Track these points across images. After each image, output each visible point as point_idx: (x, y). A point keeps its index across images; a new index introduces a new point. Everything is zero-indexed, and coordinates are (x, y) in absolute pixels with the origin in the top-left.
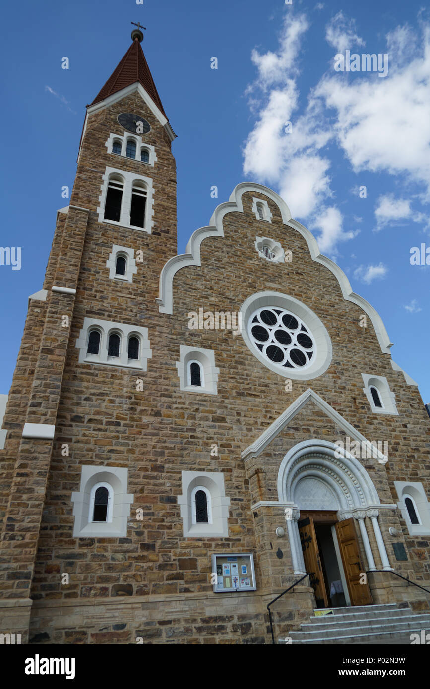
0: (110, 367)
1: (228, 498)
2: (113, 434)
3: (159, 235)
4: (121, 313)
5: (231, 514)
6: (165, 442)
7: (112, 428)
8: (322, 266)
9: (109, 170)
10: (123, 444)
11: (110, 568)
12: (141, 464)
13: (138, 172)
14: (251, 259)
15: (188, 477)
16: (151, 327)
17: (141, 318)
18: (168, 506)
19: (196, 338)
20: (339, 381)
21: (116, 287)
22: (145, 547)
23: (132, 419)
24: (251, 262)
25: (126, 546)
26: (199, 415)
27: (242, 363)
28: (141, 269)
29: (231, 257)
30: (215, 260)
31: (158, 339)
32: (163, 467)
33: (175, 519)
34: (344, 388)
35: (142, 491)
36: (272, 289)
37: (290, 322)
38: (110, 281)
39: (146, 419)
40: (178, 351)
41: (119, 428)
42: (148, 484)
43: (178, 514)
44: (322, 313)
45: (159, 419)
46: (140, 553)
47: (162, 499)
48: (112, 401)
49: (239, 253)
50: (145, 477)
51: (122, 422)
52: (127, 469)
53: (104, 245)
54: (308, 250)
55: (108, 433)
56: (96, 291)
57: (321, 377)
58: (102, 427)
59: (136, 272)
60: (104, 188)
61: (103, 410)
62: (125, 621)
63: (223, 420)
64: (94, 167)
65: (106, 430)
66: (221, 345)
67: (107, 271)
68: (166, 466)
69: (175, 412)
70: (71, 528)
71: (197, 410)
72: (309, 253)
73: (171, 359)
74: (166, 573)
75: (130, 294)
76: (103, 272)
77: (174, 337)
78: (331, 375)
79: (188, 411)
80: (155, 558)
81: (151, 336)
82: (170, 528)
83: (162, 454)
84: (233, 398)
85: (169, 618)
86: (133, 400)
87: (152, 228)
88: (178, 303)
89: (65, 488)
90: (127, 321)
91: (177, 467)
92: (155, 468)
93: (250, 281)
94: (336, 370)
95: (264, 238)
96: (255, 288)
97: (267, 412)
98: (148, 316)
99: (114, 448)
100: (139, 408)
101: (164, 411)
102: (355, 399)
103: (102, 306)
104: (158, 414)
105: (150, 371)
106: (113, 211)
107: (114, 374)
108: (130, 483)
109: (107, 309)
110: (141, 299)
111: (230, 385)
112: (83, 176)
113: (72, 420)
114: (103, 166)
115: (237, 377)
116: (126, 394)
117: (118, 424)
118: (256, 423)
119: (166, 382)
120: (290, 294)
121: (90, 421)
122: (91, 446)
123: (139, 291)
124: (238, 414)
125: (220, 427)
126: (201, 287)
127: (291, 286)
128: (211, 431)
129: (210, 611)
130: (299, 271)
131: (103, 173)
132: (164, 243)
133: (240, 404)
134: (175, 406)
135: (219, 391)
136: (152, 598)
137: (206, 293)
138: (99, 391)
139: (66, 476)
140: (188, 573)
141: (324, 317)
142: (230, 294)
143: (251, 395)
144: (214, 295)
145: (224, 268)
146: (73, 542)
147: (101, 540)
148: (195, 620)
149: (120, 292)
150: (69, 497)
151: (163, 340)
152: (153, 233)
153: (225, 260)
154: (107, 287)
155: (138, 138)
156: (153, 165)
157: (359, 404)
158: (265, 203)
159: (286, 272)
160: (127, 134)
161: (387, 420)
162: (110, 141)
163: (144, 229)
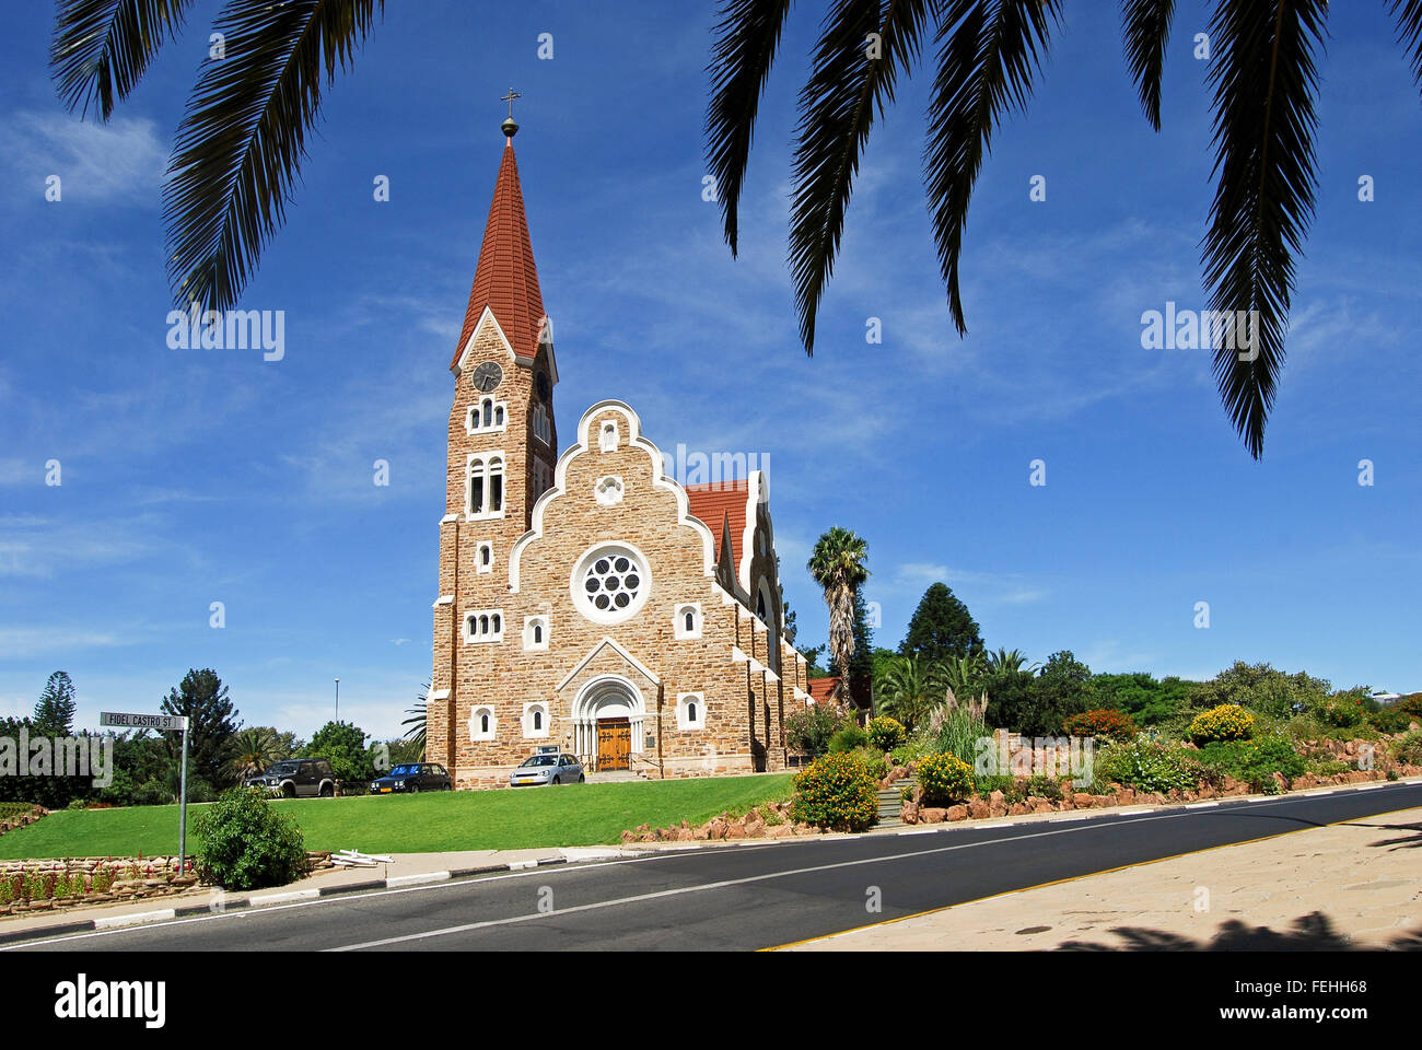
0: (481, 645)
1: (551, 716)
2: (487, 686)
3: (510, 516)
4: (486, 601)
5: (551, 725)
6: (514, 687)
7: (485, 683)
8: (663, 489)
9: (471, 457)
10: (491, 691)
11: (488, 754)
12: (501, 702)
13: (493, 447)
14: (588, 511)
15: (526, 707)
16: (506, 607)
17: (498, 602)
18: (516, 723)
19: (535, 608)
20: (650, 617)
21: (482, 580)
22: (504, 744)
24: (588, 513)
25: (497, 743)
26: (534, 666)
27: (568, 621)
28: (498, 558)
30: (556, 525)
31: (510, 615)
32: (513, 702)
33: (520, 729)
34: (653, 622)
35: (502, 716)
36: (604, 539)
37: (622, 565)
38: (478, 576)
39: (503, 674)
40: (525, 621)
41: (489, 682)
42: (505, 712)
43: (522, 727)
44: (649, 550)
46: (501, 746)
49: (577, 508)
50: (504, 709)
53: (471, 544)
54: (652, 474)
55: (482, 687)
56: (468, 589)
58: (479, 683)
59: (495, 562)
60: (468, 484)
64: (459, 461)
65: (482, 685)
66: (554, 608)
67: (475, 568)
70: (468, 736)
72: (652, 477)
74: (514, 756)
75: (491, 583)
76: (472, 570)
77: (521, 610)
78: (643, 613)
80: (509, 748)
81: (506, 615)
82: (517, 735)
83: (512, 695)
84: (560, 649)
86: (496, 663)
87: (506, 510)
88: (523, 581)
89: (465, 719)
90: (491, 607)
91: (520, 701)
92: (509, 703)
93: (584, 538)
94: (652, 606)
95: (605, 477)
96: (587, 544)
98: (503, 599)
99: (486, 694)
100: (500, 668)
101: (513, 667)
102: (661, 630)
103: (474, 599)
104: (509, 670)
105: (505, 641)
106: (477, 504)
107: (484, 648)
108: (496, 713)
109: (477, 601)
110: (498, 585)
111: (558, 639)
113: (465, 681)
114: (466, 454)
115: (562, 632)
116: (492, 660)
121: (474, 680)
122: (475, 695)
123: (497, 578)
124: (562, 661)
126: (541, 559)
127: (623, 530)
128: (542, 676)
130: (635, 507)
131: (467, 464)
132: (514, 523)
133: (562, 653)
134: (520, 663)
135: (550, 646)
137: (545, 564)
138: (476, 662)
139: (465, 712)
140: (525, 756)
141: (651, 554)
142: (564, 559)
143: (571, 645)
144: (551, 564)
145: (562, 531)
147: (483, 743)
149: (484, 584)
150: (465, 723)
151: (513, 615)
152: (506, 517)
153: (565, 521)
154: (475, 583)
155: (492, 397)
156: (505, 431)
157: (664, 634)
158: (614, 423)
159: (621, 513)
160: (482, 398)
161: (689, 644)
162: (469, 417)
163: (500, 514)
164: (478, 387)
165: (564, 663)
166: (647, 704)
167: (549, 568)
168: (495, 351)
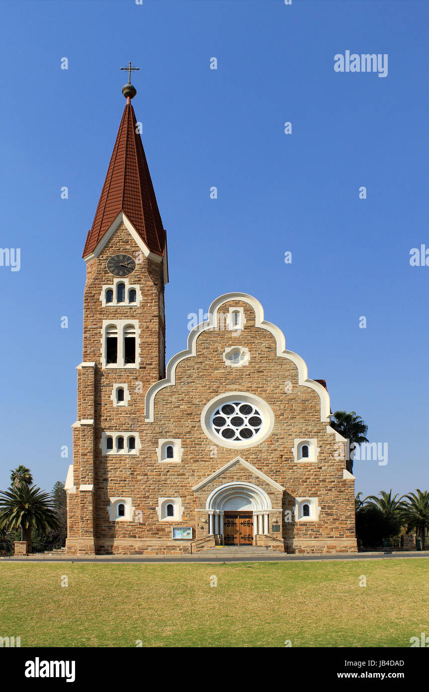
0: (119, 456)
1: (183, 507)
2: (123, 485)
3: (145, 368)
4: (122, 426)
5: (184, 513)
6: (150, 486)
7: (122, 482)
8: (286, 359)
9: (106, 323)
10: (128, 489)
11: (126, 530)
12: (138, 496)
13: (127, 317)
14: (218, 369)
15: (161, 500)
16: (141, 431)
17: (134, 427)
18: (151, 511)
19: (168, 434)
20: (273, 446)
21: (118, 411)
22: (141, 524)
23: (133, 478)
24: (217, 371)
25: (132, 524)
26: (168, 474)
27: (199, 444)
28: (133, 397)
29: (200, 372)
30: (188, 377)
31: (145, 437)
32: (149, 497)
33: (155, 515)
34: (276, 450)
35: (139, 506)
36: (232, 390)
37: (246, 410)
38: (114, 408)
39: (139, 478)
40: (158, 443)
41: (126, 482)
42: (141, 503)
43: (156, 514)
44: (271, 400)
45: (146, 477)
46: (138, 526)
47: (148, 509)
48: (121, 471)
49: (207, 367)
50: (139, 501)
51: (127, 480)
52: (131, 498)
53: (108, 385)
54: (276, 348)
55: (120, 485)
56: (106, 416)
57: (258, 445)
58: (117, 482)
59: (130, 399)
60: (103, 341)
61: (117, 475)
62: (132, 545)
63: (184, 475)
64: (95, 324)
65: (120, 483)
66: (186, 435)
67: (111, 402)
68: (150, 496)
69: (155, 473)
70: (108, 518)
71: (168, 471)
72: (276, 350)
73: (153, 447)
74: (150, 533)
75: (127, 414)
76: (109, 404)
77: (155, 435)
78: (266, 443)
79: (163, 472)
80: (145, 527)
81: (141, 437)
82: (152, 518)
83: (148, 491)
84: (191, 463)
85: (151, 545)
86: (132, 469)
87: (140, 363)
88: (158, 414)
89: (104, 505)
90: (127, 430)
91: (156, 496)
92: (145, 497)
93: (214, 388)
94: (273, 438)
95: (233, 347)
96: (217, 392)
97: (212, 469)
98: (138, 425)
99: (124, 490)
100: (135, 473)
101: (149, 473)
102: (282, 456)
103: (111, 424)
104: (146, 475)
105: (141, 455)
106: (112, 357)
107: (121, 458)
108: (133, 503)
109: (114, 426)
110: (134, 415)
111: (189, 457)
112: (87, 335)
113: (103, 480)
114: (101, 320)
115: (194, 452)
116: (128, 467)
117: (125, 481)
118: (205, 475)
119: (150, 459)
120: (248, 391)
121: (111, 480)
122: (114, 490)
123: (132, 411)
124: (194, 472)
125: (181, 478)
126: (174, 400)
127: (249, 385)
128: (176, 480)
129: (169, 544)
130: (260, 370)
131: (101, 328)
132: (148, 373)
133: (195, 466)
134: (155, 470)
135: (182, 461)
136: (144, 539)
137: (178, 404)
138: (114, 467)
139: (104, 501)
140: (161, 533)
141: (274, 404)
142: (196, 401)
143: (203, 461)
144: (183, 404)
145: (193, 382)
146: (110, 522)
147: (121, 522)
148: (163, 546)
149: (121, 414)
150: (106, 508)
151: (148, 437)
152: (140, 368)
153: (195, 375)
154: (112, 413)
155: (126, 281)
156: (139, 306)
157: (285, 458)
158: (241, 310)
159: (248, 373)
160: (116, 280)
161: (306, 466)
162: (103, 294)
163: (135, 366)
164: (112, 272)
165: (195, 473)
166: (272, 503)
167: (181, 407)
168: (128, 247)
